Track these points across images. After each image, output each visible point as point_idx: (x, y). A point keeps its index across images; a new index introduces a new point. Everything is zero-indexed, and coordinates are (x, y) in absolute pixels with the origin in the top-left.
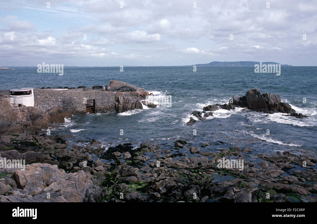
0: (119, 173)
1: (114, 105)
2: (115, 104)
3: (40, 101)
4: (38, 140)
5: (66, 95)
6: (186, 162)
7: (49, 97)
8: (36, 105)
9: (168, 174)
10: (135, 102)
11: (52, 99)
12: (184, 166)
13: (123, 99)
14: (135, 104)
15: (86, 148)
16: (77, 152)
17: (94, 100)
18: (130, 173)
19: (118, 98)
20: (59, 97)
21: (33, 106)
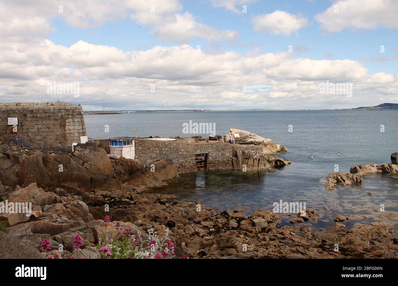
0: (216, 243)
1: (231, 161)
2: (233, 159)
3: (141, 154)
4: (134, 199)
5: (172, 146)
6: (306, 238)
7: (152, 149)
8: (137, 157)
9: (276, 250)
10: (259, 157)
11: (155, 151)
12: (302, 242)
13: (243, 153)
14: (258, 160)
15: (185, 211)
16: (175, 215)
17: (206, 154)
18: (229, 244)
19: (236, 152)
20: (164, 149)
21: (134, 159)
